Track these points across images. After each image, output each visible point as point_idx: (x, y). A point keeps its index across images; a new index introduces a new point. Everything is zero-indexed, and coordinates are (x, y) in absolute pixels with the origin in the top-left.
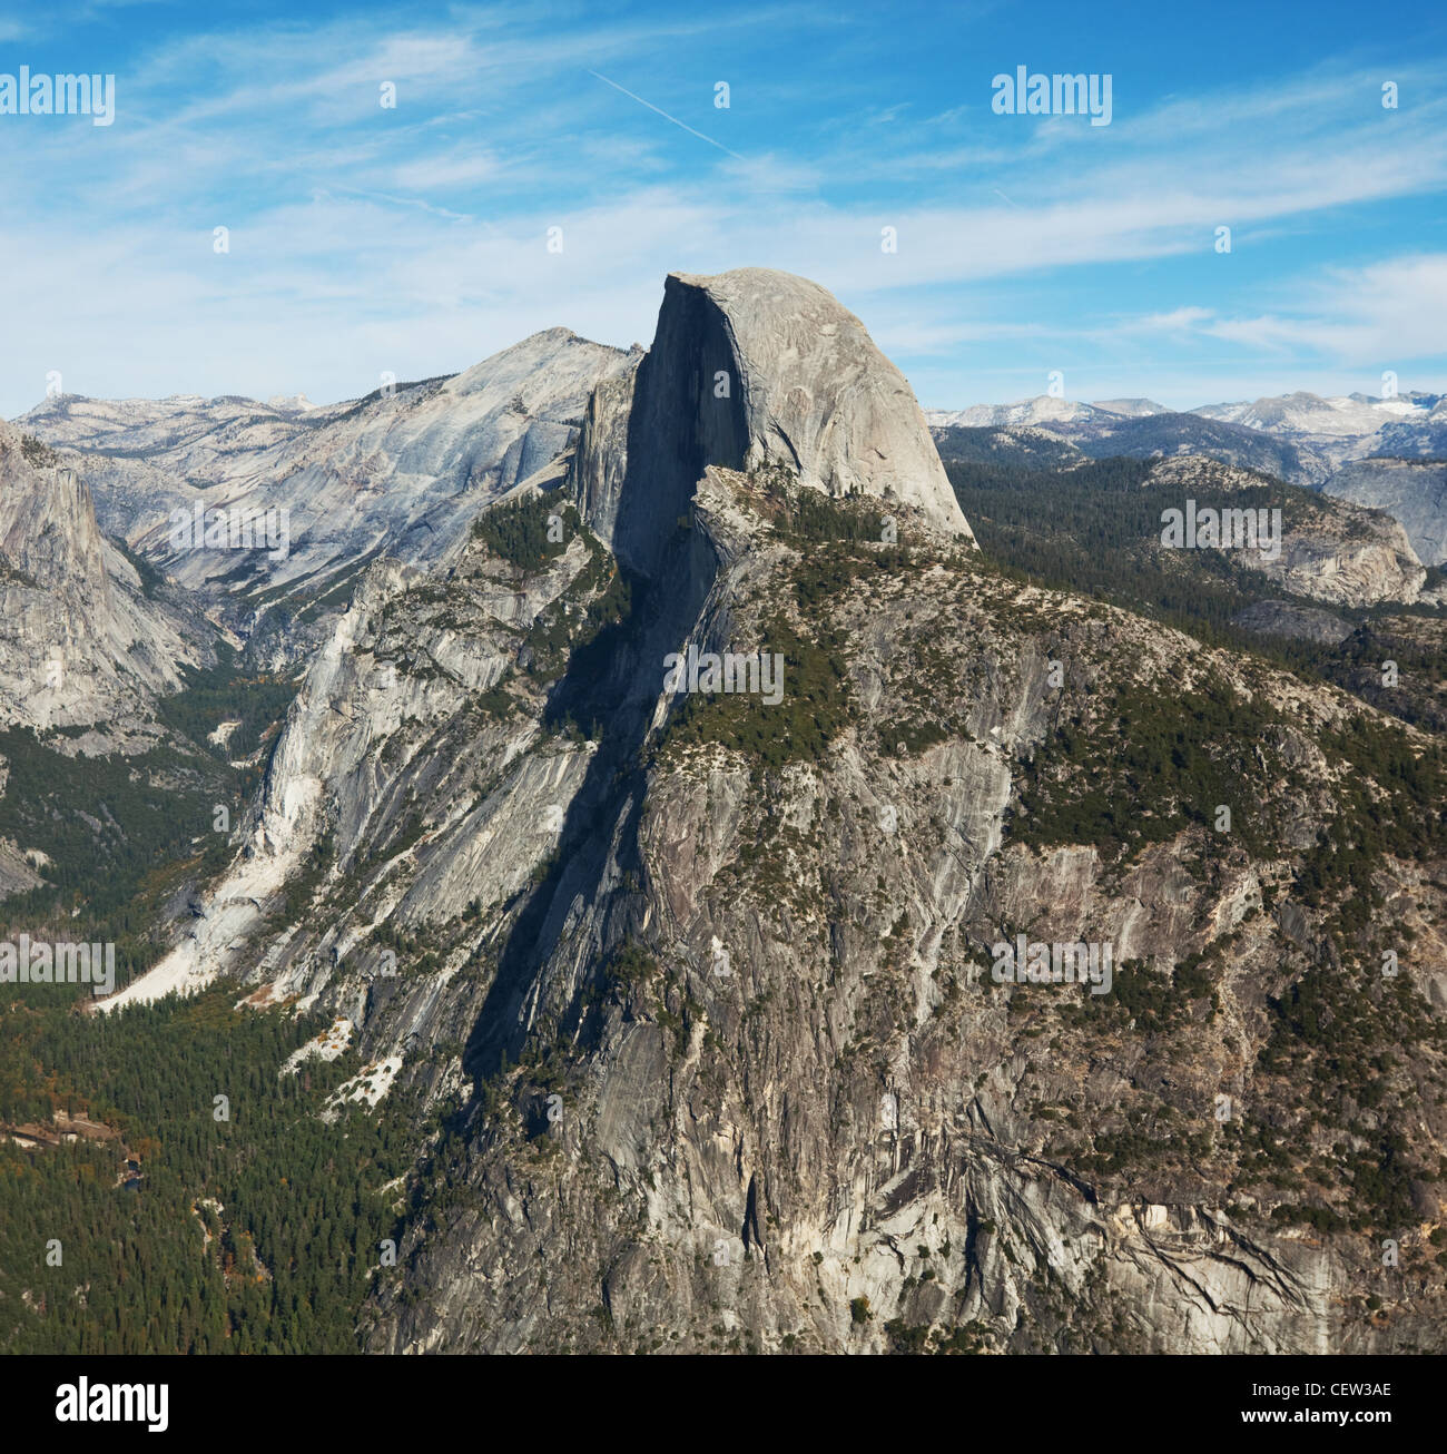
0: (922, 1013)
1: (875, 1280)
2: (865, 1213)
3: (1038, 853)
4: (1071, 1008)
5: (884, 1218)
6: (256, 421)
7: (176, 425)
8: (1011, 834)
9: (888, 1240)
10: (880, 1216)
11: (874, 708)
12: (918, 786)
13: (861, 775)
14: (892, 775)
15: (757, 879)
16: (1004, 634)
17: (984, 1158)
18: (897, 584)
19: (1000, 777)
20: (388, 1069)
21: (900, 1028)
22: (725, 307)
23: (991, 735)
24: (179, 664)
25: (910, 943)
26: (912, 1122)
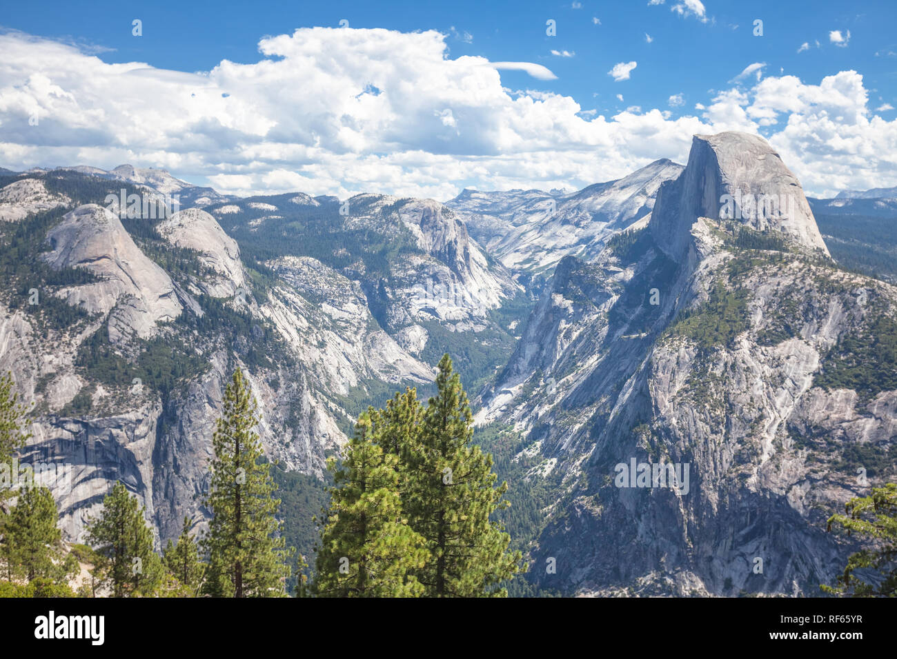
0: (765, 458)
1: (736, 571)
2: (732, 542)
3: (827, 392)
4: (836, 463)
5: (741, 545)
6: (542, 199)
7: (510, 201)
8: (816, 384)
9: (742, 555)
10: (741, 544)
11: (758, 323)
12: (774, 359)
13: (748, 352)
14: (762, 353)
15: (695, 395)
16: (822, 293)
17: (789, 524)
18: (775, 269)
19: (813, 356)
20: (551, 463)
21: (754, 464)
22: (715, 149)
23: (812, 338)
24: (500, 297)
25: (763, 426)
26: (755, 505)
